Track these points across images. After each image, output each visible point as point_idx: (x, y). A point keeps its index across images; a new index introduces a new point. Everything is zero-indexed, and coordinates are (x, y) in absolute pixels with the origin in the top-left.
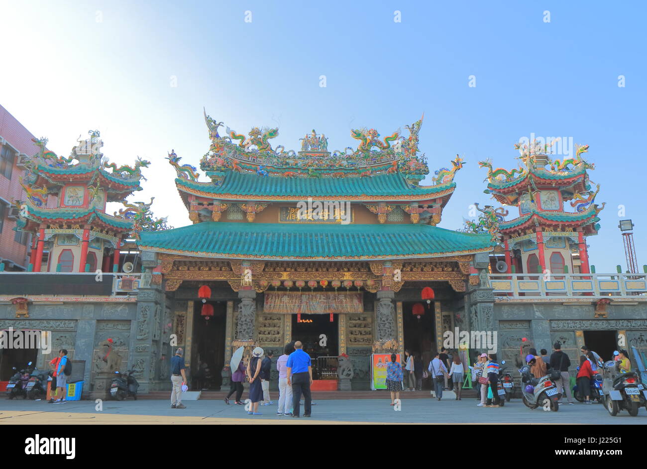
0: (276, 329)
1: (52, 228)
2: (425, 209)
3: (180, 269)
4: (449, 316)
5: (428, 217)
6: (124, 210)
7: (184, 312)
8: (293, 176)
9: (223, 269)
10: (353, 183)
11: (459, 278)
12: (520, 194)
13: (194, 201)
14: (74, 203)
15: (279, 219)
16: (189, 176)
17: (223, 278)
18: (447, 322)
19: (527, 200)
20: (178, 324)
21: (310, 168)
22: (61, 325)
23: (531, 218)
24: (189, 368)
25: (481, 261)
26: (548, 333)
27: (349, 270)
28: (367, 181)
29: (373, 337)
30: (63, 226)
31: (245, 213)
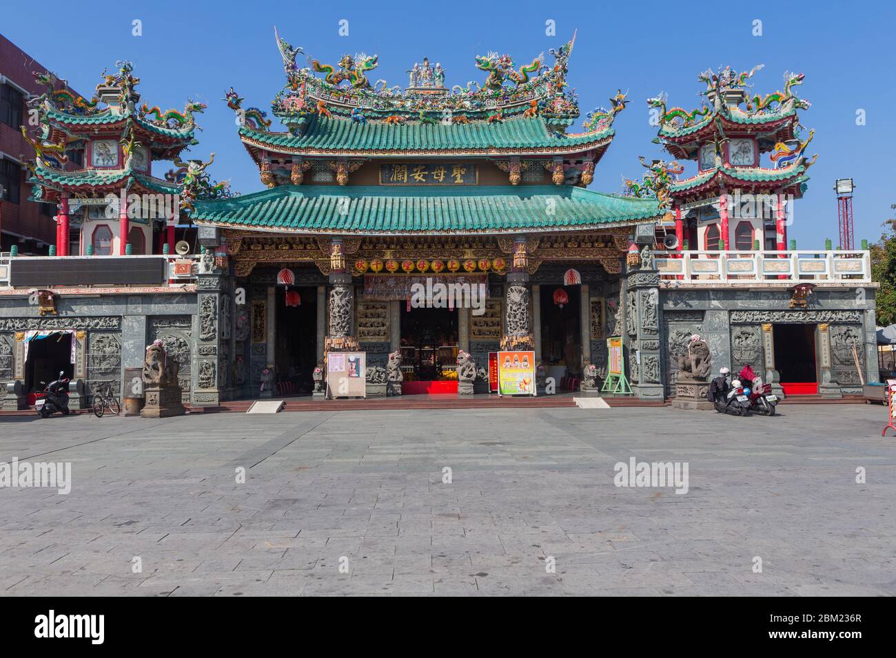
0: (380, 320)
1: (77, 198)
2: (573, 165)
3: (252, 248)
4: (600, 303)
5: (575, 176)
6: (175, 172)
7: (264, 302)
8: (398, 122)
9: (308, 247)
10: (478, 131)
11: (614, 257)
12: (702, 144)
13: (265, 158)
14: (105, 163)
15: (380, 181)
16: (257, 124)
17: (308, 258)
18: (597, 310)
19: (711, 151)
20: (256, 316)
21: (421, 111)
22: (101, 323)
23: (714, 177)
24: (273, 369)
25: (643, 235)
26: (727, 326)
27: (471, 247)
28: (496, 127)
29: (501, 328)
30: (92, 194)
31: (334, 174)
